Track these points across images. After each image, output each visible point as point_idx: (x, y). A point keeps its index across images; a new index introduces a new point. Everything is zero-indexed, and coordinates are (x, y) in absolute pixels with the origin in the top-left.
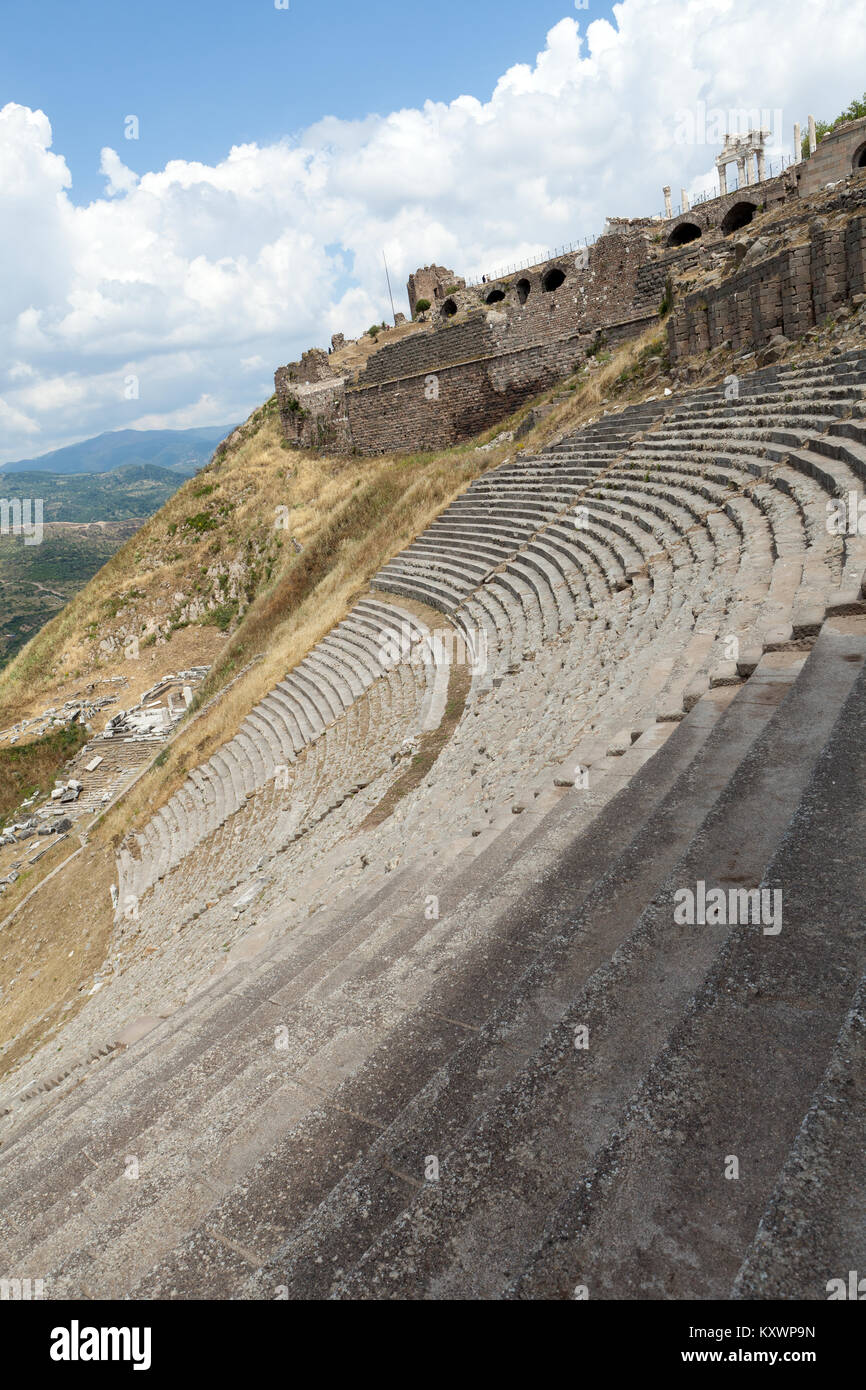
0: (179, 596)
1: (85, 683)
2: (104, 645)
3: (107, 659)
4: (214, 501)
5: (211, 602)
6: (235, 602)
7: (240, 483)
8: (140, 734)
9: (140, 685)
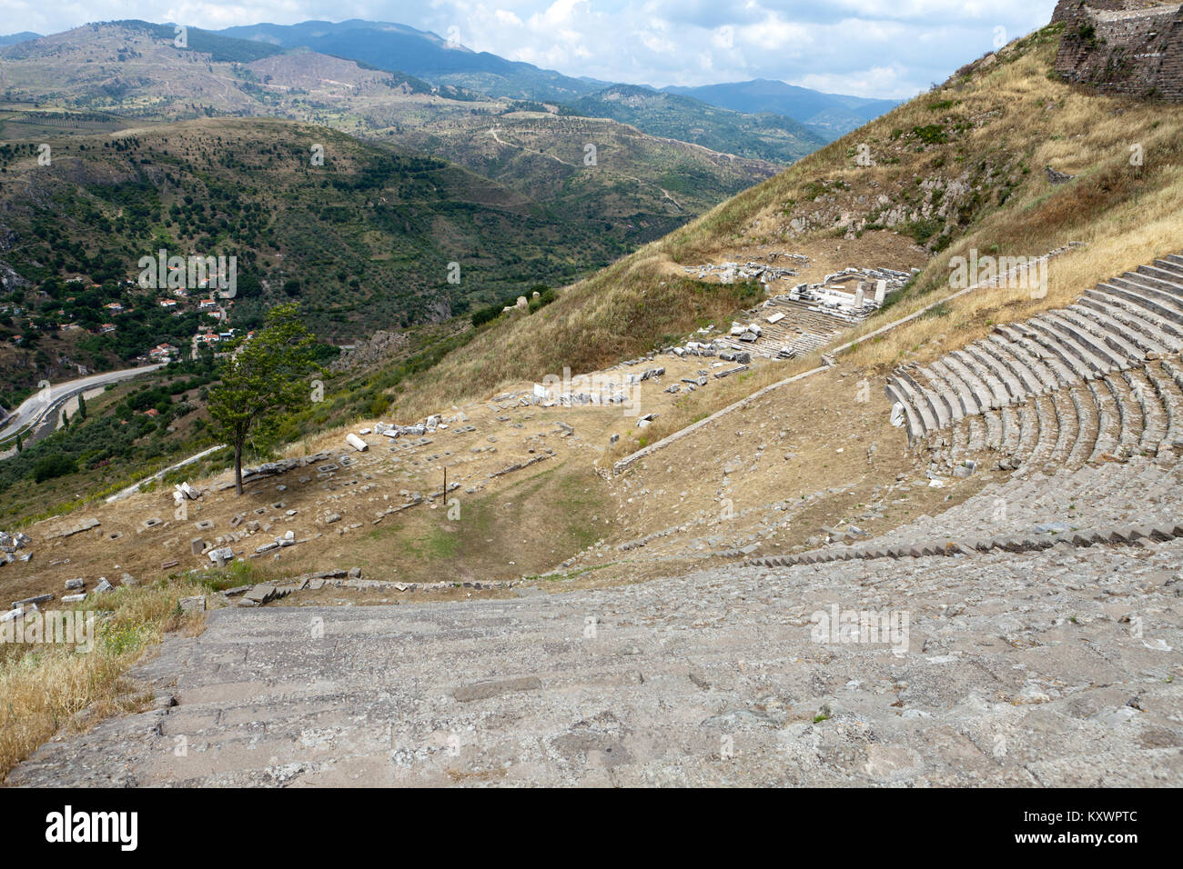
0: (883, 199)
1: (768, 251)
2: (794, 223)
3: (793, 236)
4: (952, 116)
5: (915, 214)
6: (941, 220)
7: (988, 105)
8: (825, 307)
9: (821, 268)
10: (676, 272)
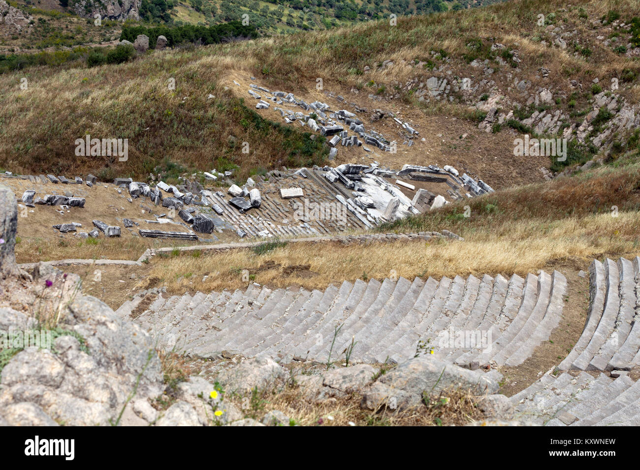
0: (546, 95)
1: (379, 106)
2: (432, 83)
3: (422, 99)
6: (593, 151)
8: (356, 202)
9: (422, 153)
10: (235, 89)
